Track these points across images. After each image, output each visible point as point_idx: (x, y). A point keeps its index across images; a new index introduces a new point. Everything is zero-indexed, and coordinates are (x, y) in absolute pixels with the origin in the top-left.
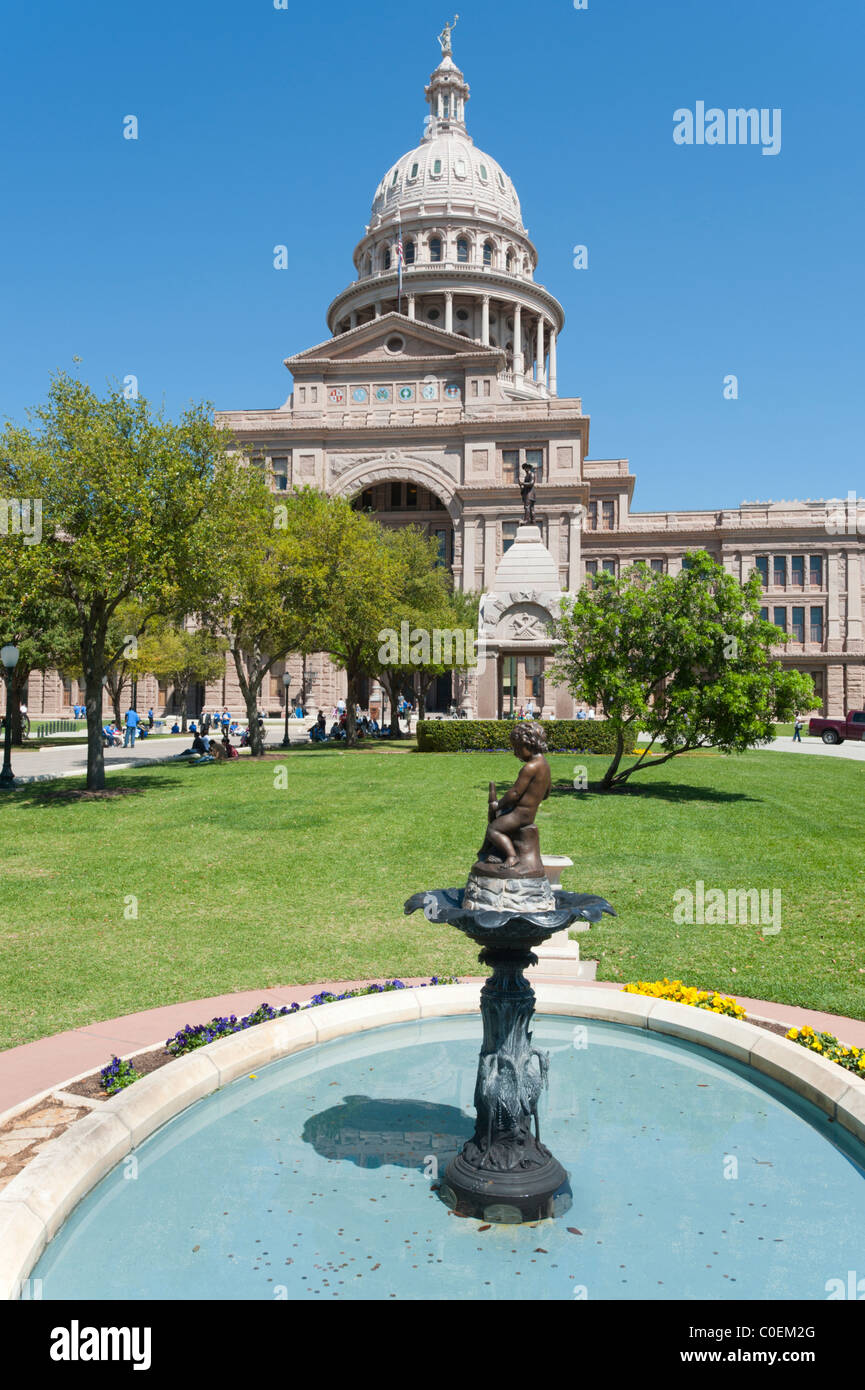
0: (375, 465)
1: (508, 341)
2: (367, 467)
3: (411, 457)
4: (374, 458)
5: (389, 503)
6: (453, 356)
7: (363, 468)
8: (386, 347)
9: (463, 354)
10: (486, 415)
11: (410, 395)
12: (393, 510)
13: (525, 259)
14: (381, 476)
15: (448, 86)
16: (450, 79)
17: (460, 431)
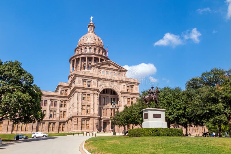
3: (113, 85)
4: (106, 84)
6: (119, 69)
7: (105, 86)
8: (108, 65)
9: (121, 69)
10: (125, 80)
11: (112, 74)
14: (108, 87)
15: (93, 26)
16: (93, 25)
17: (122, 82)
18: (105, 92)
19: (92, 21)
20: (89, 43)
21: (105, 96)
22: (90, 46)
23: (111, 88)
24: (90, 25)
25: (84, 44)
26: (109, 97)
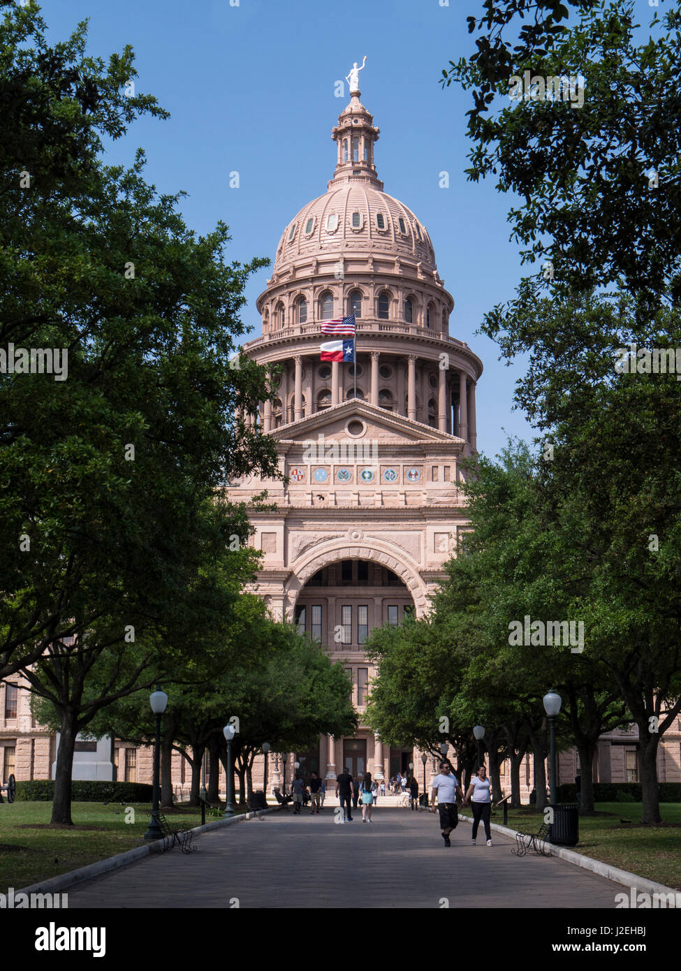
0: (337, 543)
1: (431, 398)
2: (330, 545)
3: (373, 537)
4: (337, 537)
5: (340, 577)
6: (415, 443)
7: (327, 546)
8: (346, 430)
9: (425, 442)
10: (447, 499)
11: (371, 476)
12: (345, 585)
13: (444, 311)
14: (344, 554)
15: (359, 129)
16: (361, 123)
17: (422, 514)
18: (355, 577)
19: (358, 94)
20: (319, 264)
21: (348, 597)
22: (325, 284)
23: (364, 555)
24: (344, 125)
25: (296, 269)
26: (378, 601)
